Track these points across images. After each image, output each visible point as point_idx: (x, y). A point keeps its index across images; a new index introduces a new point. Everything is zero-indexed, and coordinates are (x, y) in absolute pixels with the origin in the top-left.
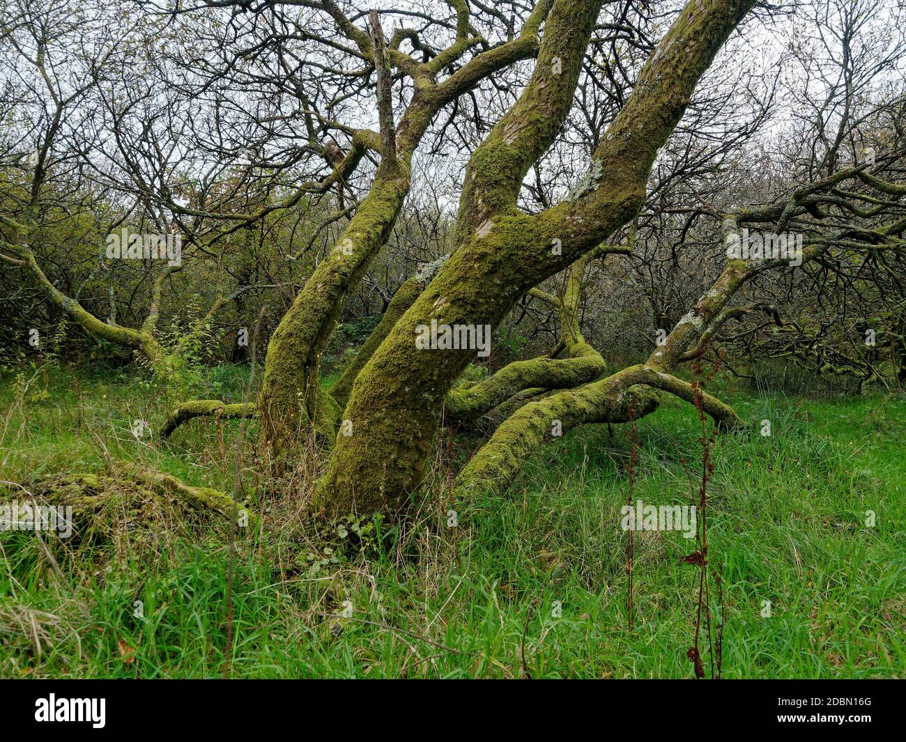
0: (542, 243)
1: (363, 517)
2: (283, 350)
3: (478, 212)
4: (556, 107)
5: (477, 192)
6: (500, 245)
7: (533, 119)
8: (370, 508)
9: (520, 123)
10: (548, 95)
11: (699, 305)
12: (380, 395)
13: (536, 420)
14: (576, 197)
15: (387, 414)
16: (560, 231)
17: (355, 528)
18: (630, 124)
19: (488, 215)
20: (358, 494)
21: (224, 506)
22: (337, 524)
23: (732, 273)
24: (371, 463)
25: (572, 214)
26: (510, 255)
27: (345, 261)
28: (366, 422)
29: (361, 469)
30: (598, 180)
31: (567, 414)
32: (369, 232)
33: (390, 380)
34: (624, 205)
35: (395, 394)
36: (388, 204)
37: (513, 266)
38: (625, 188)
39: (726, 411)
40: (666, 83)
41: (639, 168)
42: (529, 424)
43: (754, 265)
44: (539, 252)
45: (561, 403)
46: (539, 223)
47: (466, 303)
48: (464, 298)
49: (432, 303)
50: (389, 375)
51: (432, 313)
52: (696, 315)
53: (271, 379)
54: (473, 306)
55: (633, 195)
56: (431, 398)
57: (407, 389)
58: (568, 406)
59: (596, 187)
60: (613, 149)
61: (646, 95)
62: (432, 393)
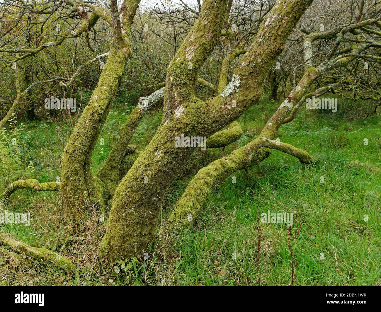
0: (210, 120)
1: (126, 260)
2: (71, 160)
3: (175, 101)
4: (214, 34)
5: (174, 89)
6: (188, 122)
7: (201, 43)
8: (129, 255)
9: (195, 46)
10: (209, 28)
11: (291, 96)
12: (130, 202)
13: (208, 179)
14: (227, 95)
15: (135, 210)
16: (219, 113)
17: (123, 267)
18: (254, 59)
19: (180, 103)
20: (123, 249)
21: (53, 259)
22: (114, 265)
23: (309, 76)
24: (128, 234)
25: (225, 104)
26: (194, 127)
27: (99, 106)
28: (124, 214)
29: (123, 238)
30: (238, 87)
31: (224, 172)
32: (111, 86)
33: (135, 194)
34: (252, 100)
35: (138, 201)
36: (120, 65)
37: (196, 132)
38: (252, 91)
39: (305, 155)
40: (273, 38)
41: (259, 81)
42: (204, 182)
43: (320, 71)
44: (209, 124)
45: (220, 166)
46: (208, 108)
47: (172, 154)
48: (171, 151)
49: (154, 153)
50: (134, 191)
51: (154, 159)
52: (289, 102)
53: (66, 176)
54: (176, 154)
55: (256, 95)
56: (157, 199)
57: (144, 198)
58: (224, 167)
59: (237, 90)
60: (246, 71)
61: (262, 44)
62: (157, 197)
